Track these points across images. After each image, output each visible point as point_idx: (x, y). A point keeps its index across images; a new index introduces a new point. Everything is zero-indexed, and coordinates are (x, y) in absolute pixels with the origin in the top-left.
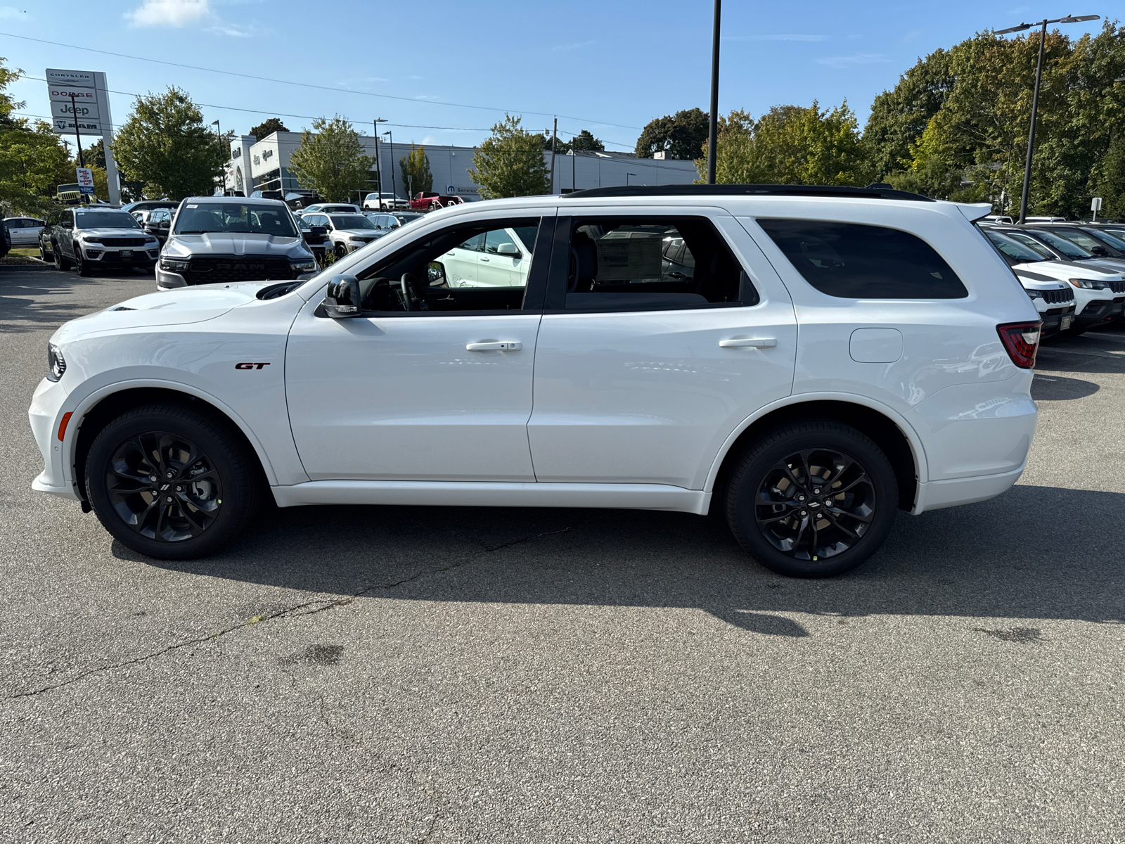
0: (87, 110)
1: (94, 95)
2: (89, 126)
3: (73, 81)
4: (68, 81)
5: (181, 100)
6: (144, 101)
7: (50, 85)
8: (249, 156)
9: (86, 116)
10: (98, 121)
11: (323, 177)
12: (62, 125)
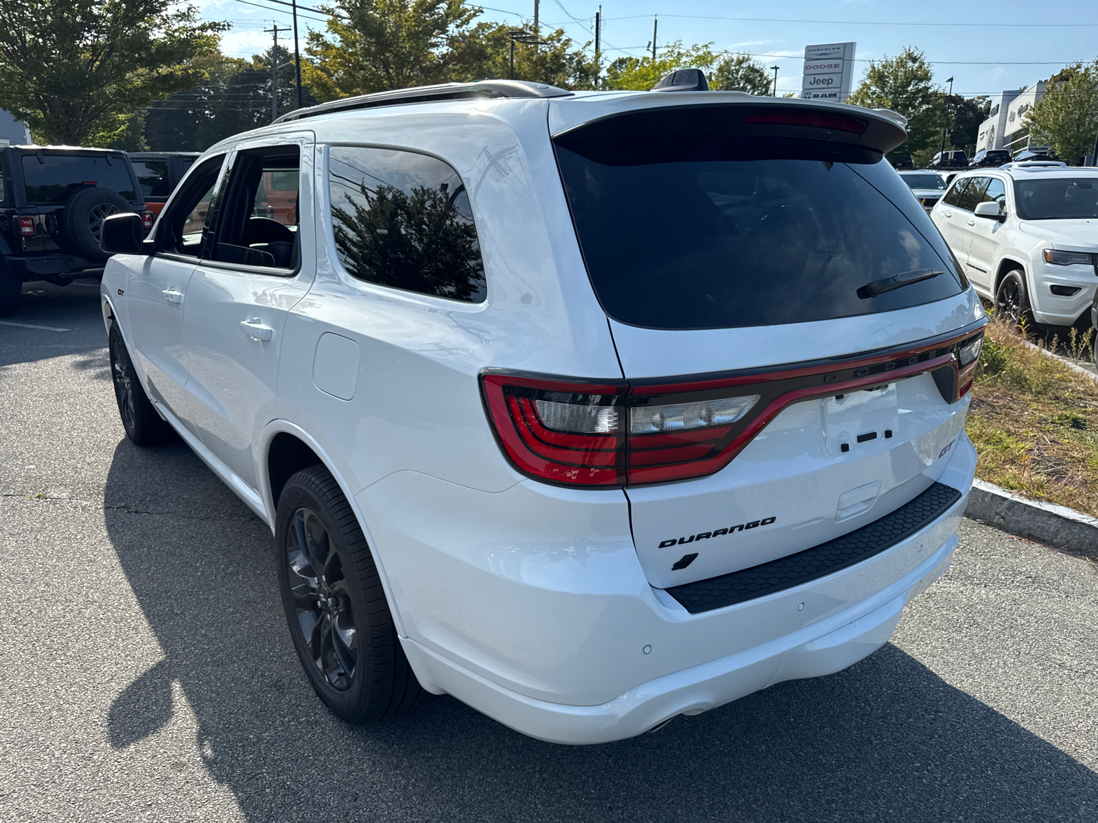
0: (832, 80)
1: (841, 66)
2: (830, 95)
3: (826, 54)
4: (822, 54)
5: (914, 60)
6: (876, 66)
7: (806, 60)
8: (1007, 113)
9: (830, 86)
10: (838, 90)
11: (1060, 130)
12: (807, 96)
